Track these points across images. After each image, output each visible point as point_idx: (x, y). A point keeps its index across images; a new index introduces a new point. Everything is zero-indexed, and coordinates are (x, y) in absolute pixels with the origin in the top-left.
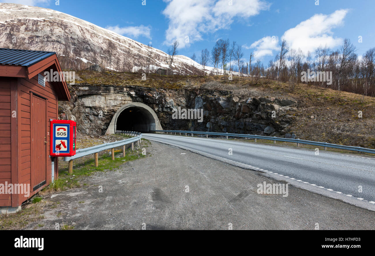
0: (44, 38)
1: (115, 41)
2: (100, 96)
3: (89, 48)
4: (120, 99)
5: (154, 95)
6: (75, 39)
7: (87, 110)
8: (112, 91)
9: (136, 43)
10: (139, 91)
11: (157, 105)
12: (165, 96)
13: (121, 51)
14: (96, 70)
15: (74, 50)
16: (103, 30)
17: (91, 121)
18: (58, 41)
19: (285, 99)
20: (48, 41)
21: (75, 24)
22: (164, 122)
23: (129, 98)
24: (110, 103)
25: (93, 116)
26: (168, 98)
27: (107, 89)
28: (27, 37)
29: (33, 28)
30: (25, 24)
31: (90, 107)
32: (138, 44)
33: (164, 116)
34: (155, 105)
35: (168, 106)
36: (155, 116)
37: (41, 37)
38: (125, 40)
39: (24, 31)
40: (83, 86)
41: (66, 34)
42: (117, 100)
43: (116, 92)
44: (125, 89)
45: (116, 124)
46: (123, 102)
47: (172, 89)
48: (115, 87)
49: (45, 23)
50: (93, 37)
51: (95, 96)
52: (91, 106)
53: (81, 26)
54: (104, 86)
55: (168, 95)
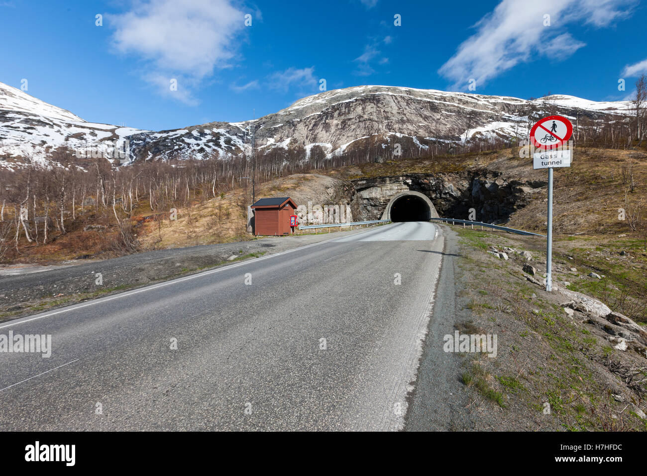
0: (356, 120)
1: (438, 102)
2: (377, 188)
3: (405, 119)
4: (397, 188)
5: (431, 181)
6: (388, 112)
7: (365, 201)
8: (388, 182)
9: (469, 97)
10: (416, 178)
11: (434, 191)
12: (443, 181)
13: (447, 113)
14: (378, 161)
15: (387, 125)
16: (422, 92)
17: (368, 211)
18: (370, 119)
19: (537, 180)
20: (359, 121)
21: (388, 95)
22: (442, 209)
23: (406, 187)
24: (386, 193)
25: (370, 206)
26: (446, 183)
27: (383, 180)
28: (340, 123)
29: (345, 112)
30: (338, 109)
31: (367, 199)
32: (472, 97)
33: (442, 203)
34: (431, 192)
35: (446, 192)
36: (430, 204)
37: (353, 118)
38: (453, 96)
39: (337, 116)
40: (361, 181)
41: (378, 109)
42: (393, 189)
43: (391, 182)
44: (401, 178)
45: (390, 212)
46: (399, 191)
47: (452, 173)
48: (390, 178)
49: (357, 102)
50: (410, 104)
51: (372, 188)
52: (368, 197)
53: (395, 95)
54: (380, 178)
55: (447, 180)
